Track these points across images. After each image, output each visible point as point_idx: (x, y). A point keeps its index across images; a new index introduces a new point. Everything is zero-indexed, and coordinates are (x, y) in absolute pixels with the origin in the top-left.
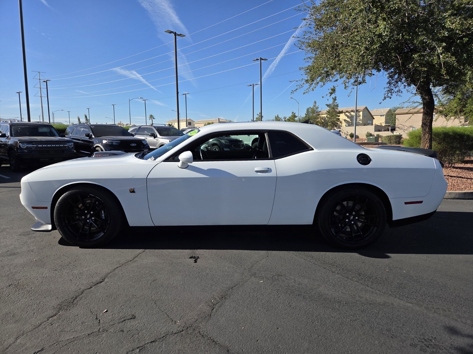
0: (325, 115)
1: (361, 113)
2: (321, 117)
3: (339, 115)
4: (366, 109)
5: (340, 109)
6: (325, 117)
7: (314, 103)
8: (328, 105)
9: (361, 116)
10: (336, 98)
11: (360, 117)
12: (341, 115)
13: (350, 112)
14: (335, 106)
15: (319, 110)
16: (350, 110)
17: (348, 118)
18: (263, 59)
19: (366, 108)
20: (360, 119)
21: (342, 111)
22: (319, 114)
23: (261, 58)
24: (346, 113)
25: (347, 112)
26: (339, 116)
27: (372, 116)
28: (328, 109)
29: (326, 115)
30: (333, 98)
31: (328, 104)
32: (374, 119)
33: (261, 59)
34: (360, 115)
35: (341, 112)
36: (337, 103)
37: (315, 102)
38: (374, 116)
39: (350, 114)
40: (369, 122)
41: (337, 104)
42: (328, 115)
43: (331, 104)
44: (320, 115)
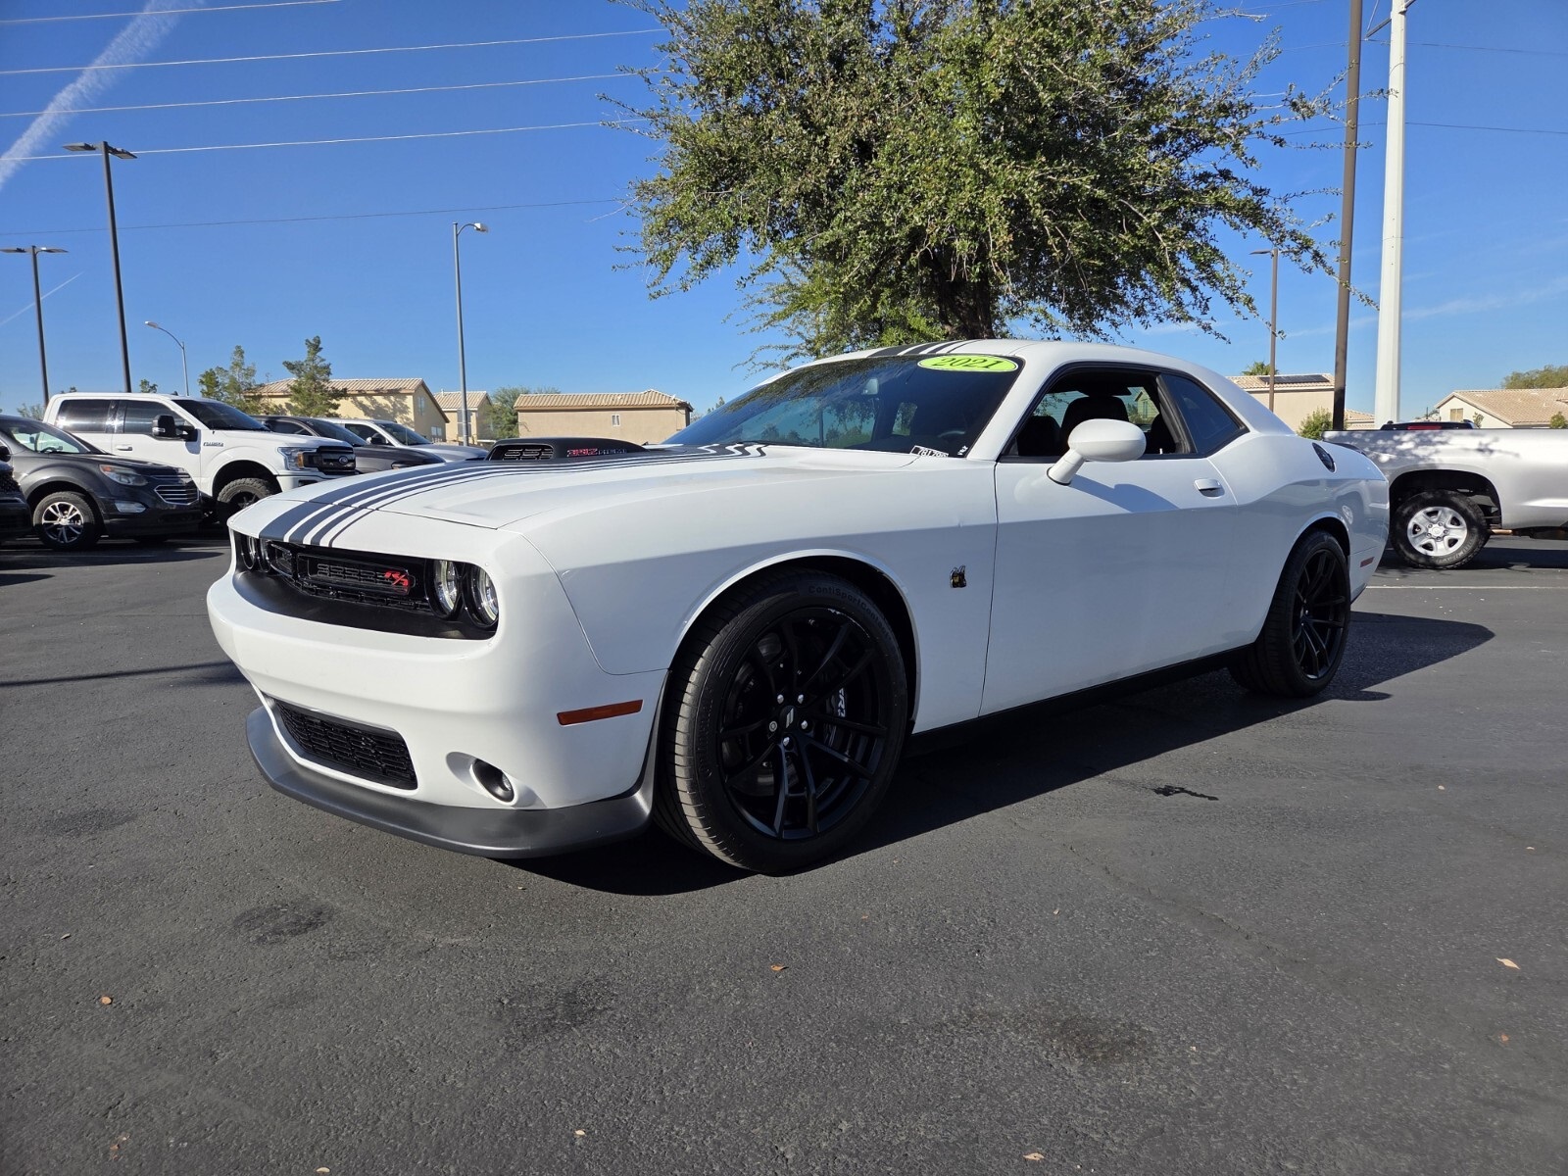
0: (282, 402)
1: (409, 401)
2: (267, 408)
3: (334, 401)
4: (422, 388)
5: (336, 382)
6: (281, 406)
7: (235, 353)
8: (291, 367)
9: (411, 410)
10: (319, 342)
11: (406, 413)
12: (342, 402)
13: (370, 395)
14: (318, 372)
15: (258, 379)
16: (370, 387)
17: (366, 414)
18: (115, 152)
19: (423, 385)
20: (408, 419)
21: (345, 390)
22: (260, 397)
23: (106, 143)
24: (359, 398)
25: (361, 393)
26: (336, 407)
27: (442, 413)
28: (292, 379)
29: (287, 400)
30: (307, 341)
31: (292, 361)
32: (447, 421)
33: (108, 149)
34: (406, 407)
35: (343, 394)
36: (323, 360)
37: (240, 352)
38: (446, 414)
39: (374, 402)
40: (434, 431)
41: (326, 363)
42: (297, 399)
43: (303, 360)
44: (263, 401)
